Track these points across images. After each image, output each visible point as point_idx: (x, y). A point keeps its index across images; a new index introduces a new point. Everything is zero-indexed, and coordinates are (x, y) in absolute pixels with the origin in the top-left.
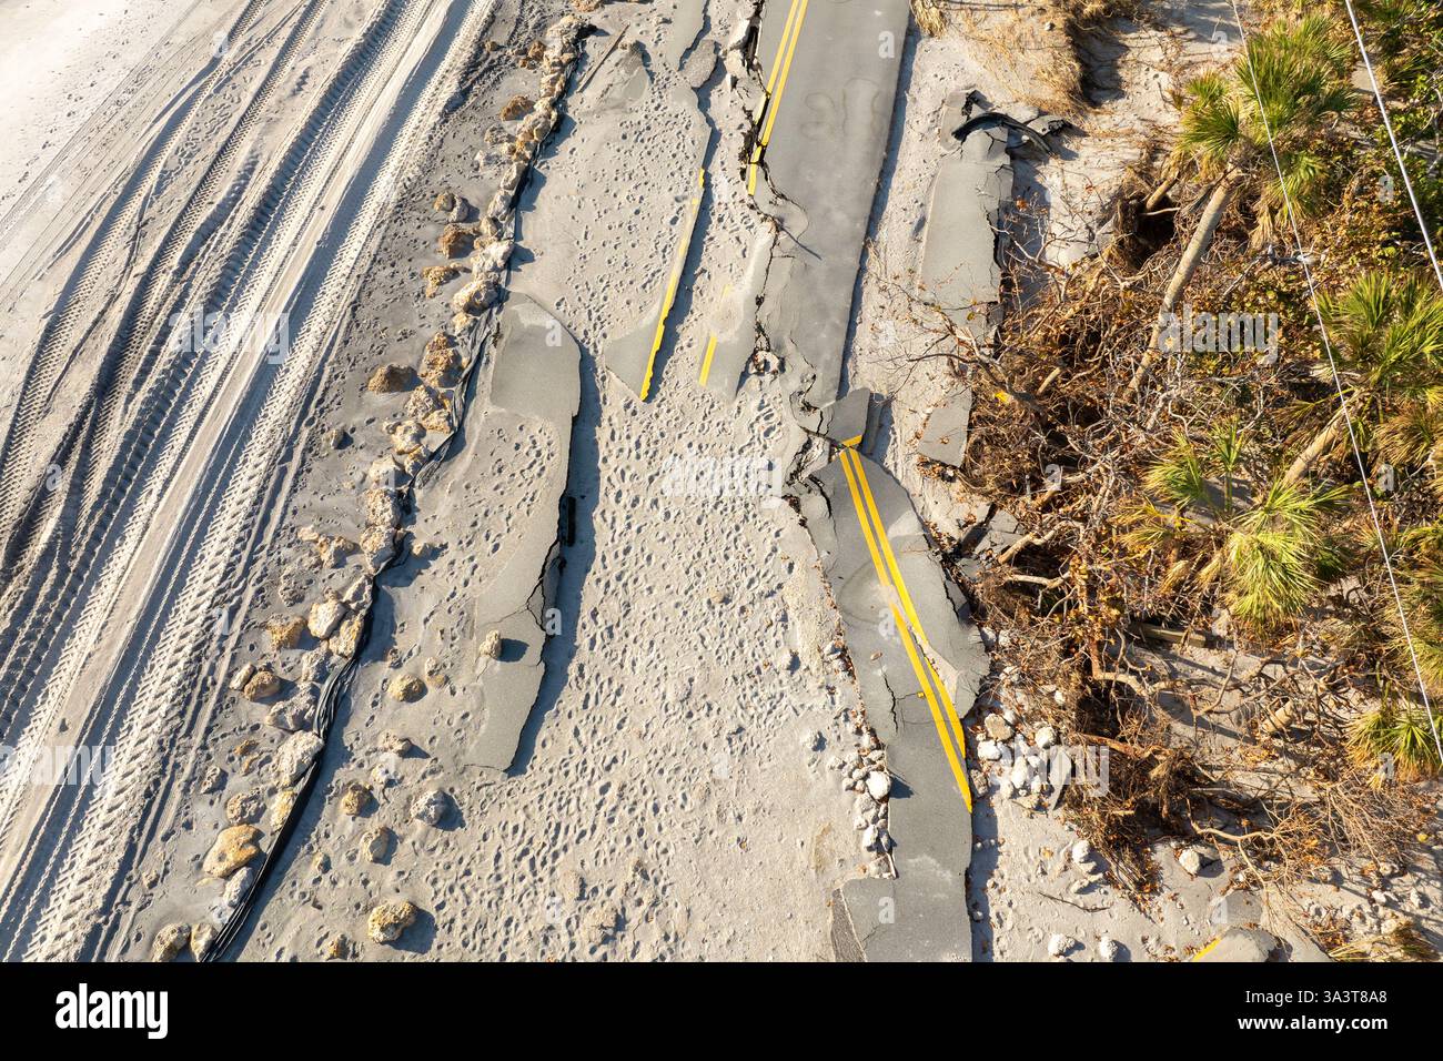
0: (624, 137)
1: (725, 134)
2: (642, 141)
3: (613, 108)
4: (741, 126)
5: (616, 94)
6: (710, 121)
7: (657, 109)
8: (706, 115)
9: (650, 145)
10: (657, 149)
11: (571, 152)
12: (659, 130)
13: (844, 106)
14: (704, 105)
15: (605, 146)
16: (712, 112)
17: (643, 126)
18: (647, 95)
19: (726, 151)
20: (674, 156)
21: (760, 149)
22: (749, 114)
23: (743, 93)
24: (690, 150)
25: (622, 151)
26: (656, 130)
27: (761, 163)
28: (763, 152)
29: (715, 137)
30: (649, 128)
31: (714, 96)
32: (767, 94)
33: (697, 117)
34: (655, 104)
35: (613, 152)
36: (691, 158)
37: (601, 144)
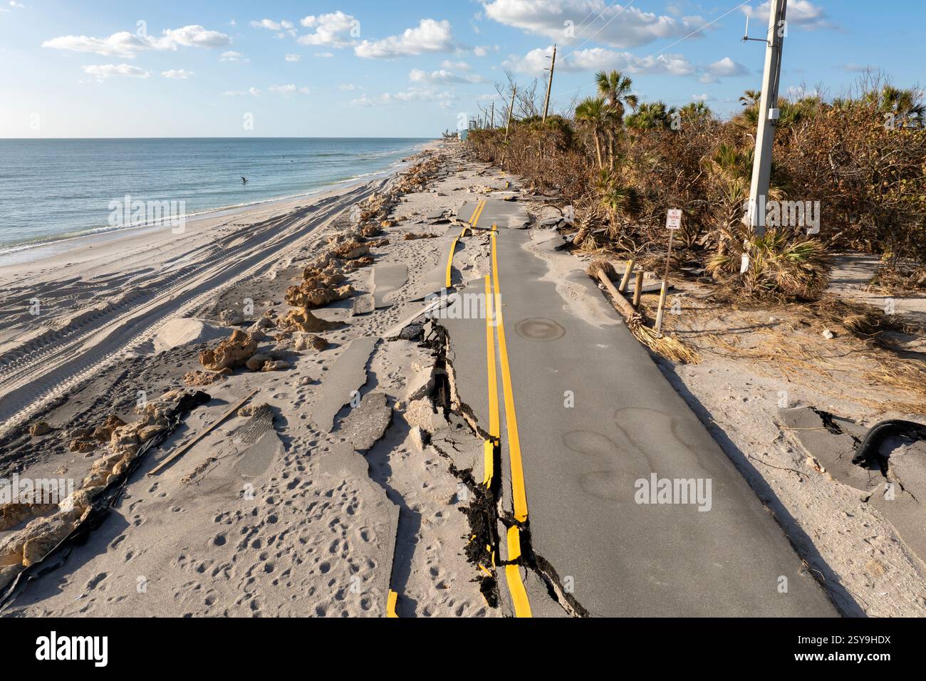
0: (220, 541)
1: (427, 515)
2: (257, 545)
3: (207, 494)
4: (454, 499)
5: (218, 472)
6: (394, 496)
7: (291, 486)
8: (384, 486)
9: (273, 549)
10: (288, 558)
11: (93, 585)
12: (294, 520)
13: (634, 444)
14: (378, 471)
15: (173, 563)
16: (396, 482)
17: (263, 516)
18: (276, 466)
19: (436, 545)
20: (325, 568)
21: (514, 533)
22: (466, 477)
23: (447, 448)
24: (359, 551)
25: (210, 570)
26: (287, 519)
27: (528, 558)
28: (525, 538)
29: (408, 525)
30: (273, 520)
31: (395, 459)
32: (492, 439)
33: (369, 492)
34: (291, 479)
35: (189, 571)
36: (364, 569)
37: (168, 559)
